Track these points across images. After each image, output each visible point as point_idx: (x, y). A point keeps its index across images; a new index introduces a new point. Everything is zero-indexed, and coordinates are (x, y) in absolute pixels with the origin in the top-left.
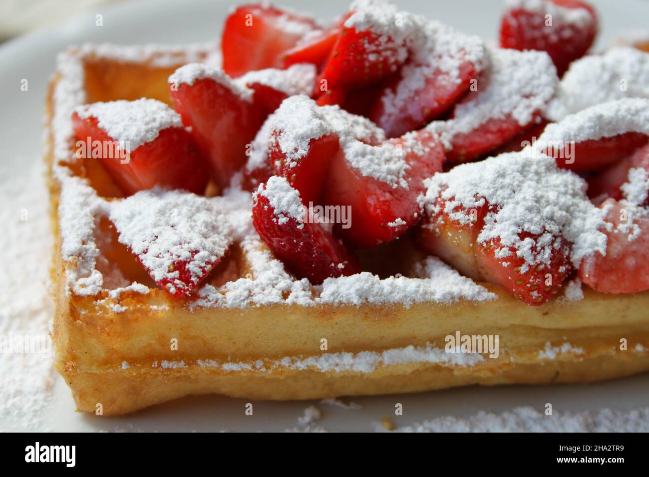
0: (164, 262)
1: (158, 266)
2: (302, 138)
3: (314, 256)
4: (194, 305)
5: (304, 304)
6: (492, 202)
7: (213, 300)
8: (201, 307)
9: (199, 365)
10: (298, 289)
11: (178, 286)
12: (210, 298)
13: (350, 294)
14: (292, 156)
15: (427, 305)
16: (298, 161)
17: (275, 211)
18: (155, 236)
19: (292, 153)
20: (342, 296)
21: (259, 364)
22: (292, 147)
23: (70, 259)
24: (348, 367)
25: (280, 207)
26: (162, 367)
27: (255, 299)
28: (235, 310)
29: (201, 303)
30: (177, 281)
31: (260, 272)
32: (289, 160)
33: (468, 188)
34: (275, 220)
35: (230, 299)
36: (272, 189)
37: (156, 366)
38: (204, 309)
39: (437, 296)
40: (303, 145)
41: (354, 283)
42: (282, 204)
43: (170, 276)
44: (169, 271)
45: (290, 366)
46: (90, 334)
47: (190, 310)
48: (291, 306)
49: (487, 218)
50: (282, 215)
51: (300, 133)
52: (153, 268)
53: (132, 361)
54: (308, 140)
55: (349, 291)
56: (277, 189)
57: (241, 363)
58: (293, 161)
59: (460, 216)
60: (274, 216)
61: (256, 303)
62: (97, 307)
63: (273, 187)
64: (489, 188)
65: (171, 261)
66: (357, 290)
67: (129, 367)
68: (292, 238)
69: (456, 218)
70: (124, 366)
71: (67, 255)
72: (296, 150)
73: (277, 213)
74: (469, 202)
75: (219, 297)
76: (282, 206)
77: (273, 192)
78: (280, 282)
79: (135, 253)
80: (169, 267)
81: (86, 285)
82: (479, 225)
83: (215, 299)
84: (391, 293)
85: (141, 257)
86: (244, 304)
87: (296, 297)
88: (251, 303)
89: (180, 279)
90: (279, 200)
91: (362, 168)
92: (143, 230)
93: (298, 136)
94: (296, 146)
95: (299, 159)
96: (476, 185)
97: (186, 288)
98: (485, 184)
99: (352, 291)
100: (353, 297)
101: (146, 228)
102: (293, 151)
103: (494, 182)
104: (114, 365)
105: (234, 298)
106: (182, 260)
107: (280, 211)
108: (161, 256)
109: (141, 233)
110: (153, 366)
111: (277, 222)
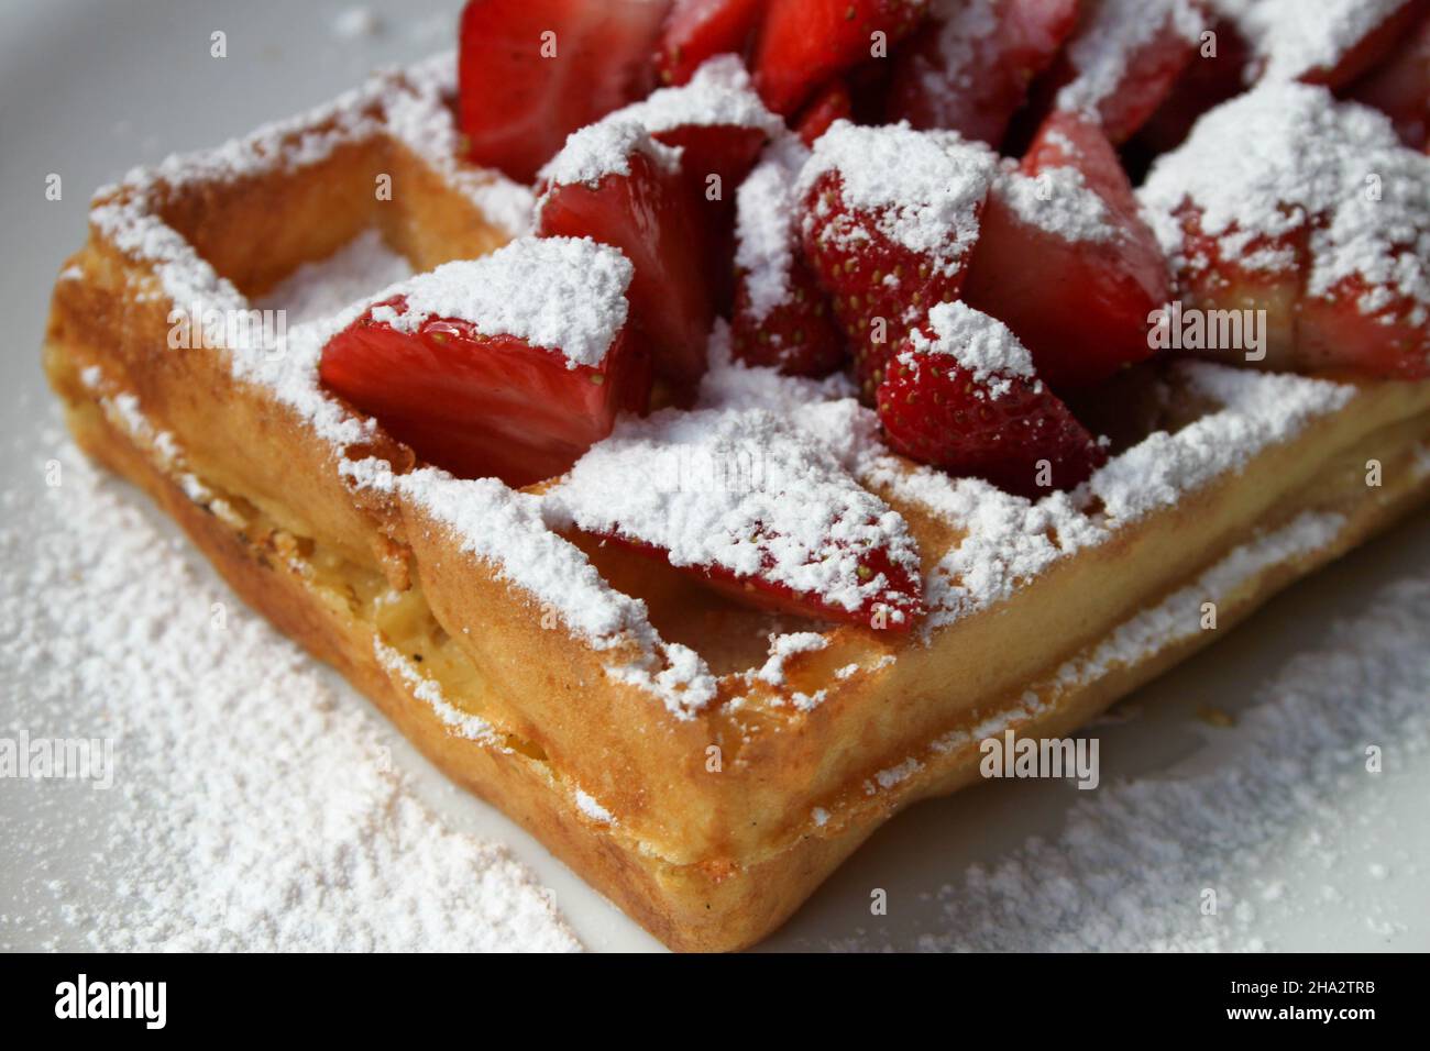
0: (837, 566)
1: (831, 580)
2: (959, 206)
3: (1061, 439)
4: (928, 630)
5: (1095, 541)
6: (1317, 206)
7: (955, 604)
8: (941, 629)
9: (939, 753)
10: (1064, 517)
11: (899, 604)
12: (951, 604)
13: (1154, 488)
14: (946, 252)
15: (1268, 454)
16: (962, 257)
17: (978, 376)
18: (756, 523)
19: (943, 246)
20: (1144, 499)
21: (1032, 700)
22: (940, 233)
23: (613, 643)
24: (1166, 637)
25: (988, 362)
26: (883, 787)
27: (1018, 567)
28: (996, 606)
29: (940, 619)
30: (892, 595)
31: (968, 514)
32: (939, 262)
33: (1259, 198)
34: (979, 394)
35: (982, 589)
36: (955, 333)
37: (874, 791)
38: (946, 630)
39: (1277, 429)
40: (964, 221)
41: (1153, 464)
42: (990, 354)
43: (871, 588)
44: (861, 582)
45: (1079, 680)
46: (762, 780)
47: (924, 645)
48: (1076, 557)
49: (1317, 242)
50: (994, 379)
51: (953, 199)
52: (825, 588)
53: (827, 800)
54: (973, 207)
55: (1150, 485)
56: (963, 328)
57: (1001, 712)
58: (948, 261)
59: (1265, 258)
60: (977, 386)
61: (1024, 577)
62: (733, 720)
63: (955, 327)
64: (1299, 184)
65: (852, 559)
66: (1166, 474)
67: (829, 816)
68: (1019, 418)
69: (1259, 264)
70: (821, 818)
71: (599, 636)
72: (951, 237)
73: (985, 378)
74: (1275, 224)
75: (961, 594)
76: (993, 358)
77: (960, 336)
78: (1025, 517)
79: (744, 574)
80: (857, 572)
81: (686, 681)
82: (1306, 262)
83: (958, 601)
84: (1213, 457)
85: (772, 575)
86: (1008, 587)
87: (1074, 535)
88: (1017, 581)
89: (893, 587)
90: (982, 349)
91: (1062, 229)
92: (716, 522)
93: (950, 206)
94: (949, 227)
95: (964, 253)
96: (1269, 187)
97: (912, 600)
98: (1287, 179)
99: (1156, 479)
100: (1163, 492)
101: (719, 514)
102: (947, 241)
103: (1299, 168)
104: (800, 826)
105: (989, 584)
106: (876, 547)
107: (988, 371)
108: (817, 557)
109: (716, 527)
110: (869, 792)
111: (987, 397)
